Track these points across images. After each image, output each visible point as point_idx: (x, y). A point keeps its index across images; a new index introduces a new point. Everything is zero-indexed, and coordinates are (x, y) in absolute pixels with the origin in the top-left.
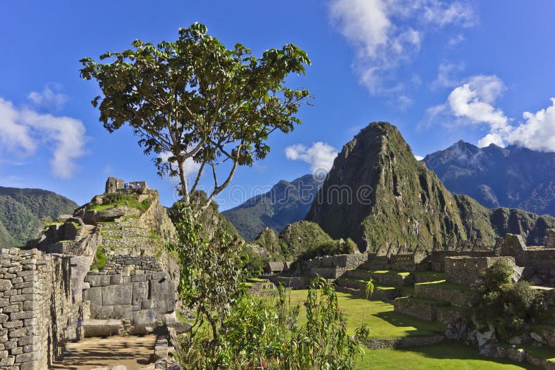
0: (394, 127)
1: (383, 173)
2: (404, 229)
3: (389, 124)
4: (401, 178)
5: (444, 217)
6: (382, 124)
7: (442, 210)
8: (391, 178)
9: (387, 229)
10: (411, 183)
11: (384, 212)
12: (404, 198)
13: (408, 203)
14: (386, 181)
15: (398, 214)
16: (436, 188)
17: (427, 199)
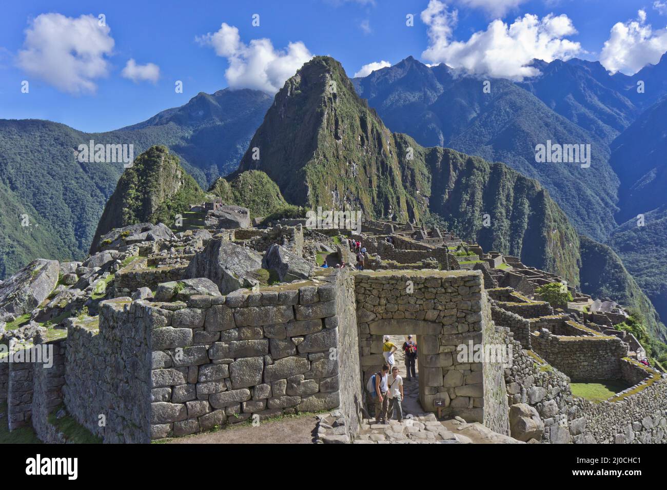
0: (339, 63)
1: (326, 116)
2: (343, 172)
3: (333, 60)
4: (343, 121)
5: (380, 159)
6: (326, 59)
7: (379, 153)
8: (333, 122)
9: (327, 173)
10: (352, 126)
11: (325, 156)
12: (344, 141)
13: (348, 146)
14: (328, 125)
15: (338, 157)
16: (375, 130)
17: (366, 141)
